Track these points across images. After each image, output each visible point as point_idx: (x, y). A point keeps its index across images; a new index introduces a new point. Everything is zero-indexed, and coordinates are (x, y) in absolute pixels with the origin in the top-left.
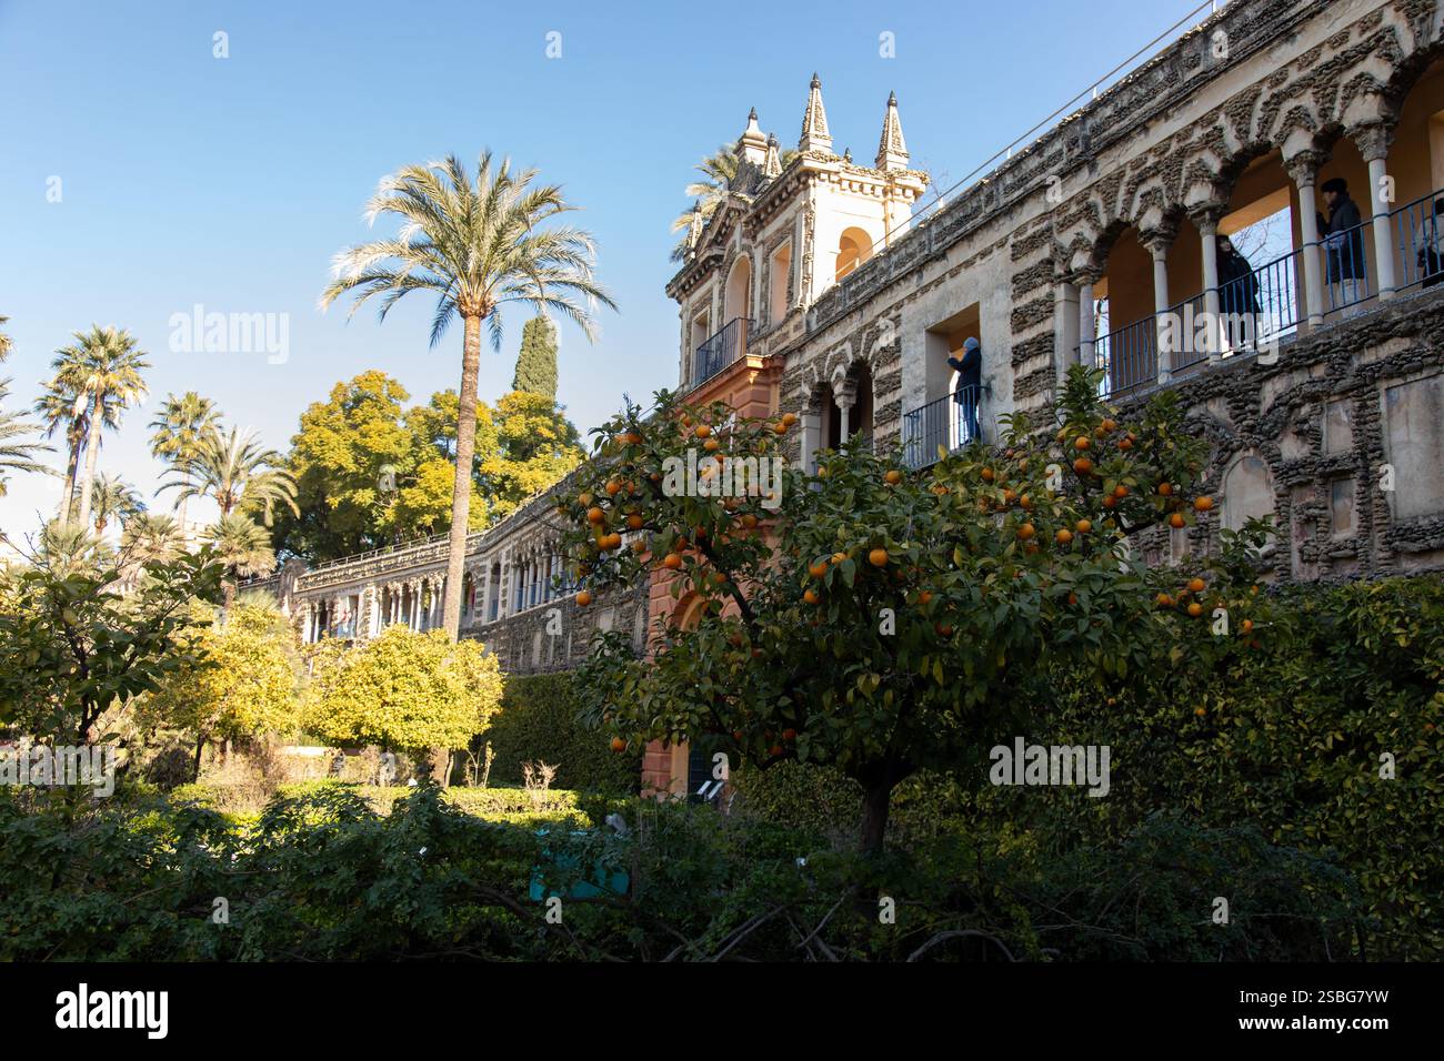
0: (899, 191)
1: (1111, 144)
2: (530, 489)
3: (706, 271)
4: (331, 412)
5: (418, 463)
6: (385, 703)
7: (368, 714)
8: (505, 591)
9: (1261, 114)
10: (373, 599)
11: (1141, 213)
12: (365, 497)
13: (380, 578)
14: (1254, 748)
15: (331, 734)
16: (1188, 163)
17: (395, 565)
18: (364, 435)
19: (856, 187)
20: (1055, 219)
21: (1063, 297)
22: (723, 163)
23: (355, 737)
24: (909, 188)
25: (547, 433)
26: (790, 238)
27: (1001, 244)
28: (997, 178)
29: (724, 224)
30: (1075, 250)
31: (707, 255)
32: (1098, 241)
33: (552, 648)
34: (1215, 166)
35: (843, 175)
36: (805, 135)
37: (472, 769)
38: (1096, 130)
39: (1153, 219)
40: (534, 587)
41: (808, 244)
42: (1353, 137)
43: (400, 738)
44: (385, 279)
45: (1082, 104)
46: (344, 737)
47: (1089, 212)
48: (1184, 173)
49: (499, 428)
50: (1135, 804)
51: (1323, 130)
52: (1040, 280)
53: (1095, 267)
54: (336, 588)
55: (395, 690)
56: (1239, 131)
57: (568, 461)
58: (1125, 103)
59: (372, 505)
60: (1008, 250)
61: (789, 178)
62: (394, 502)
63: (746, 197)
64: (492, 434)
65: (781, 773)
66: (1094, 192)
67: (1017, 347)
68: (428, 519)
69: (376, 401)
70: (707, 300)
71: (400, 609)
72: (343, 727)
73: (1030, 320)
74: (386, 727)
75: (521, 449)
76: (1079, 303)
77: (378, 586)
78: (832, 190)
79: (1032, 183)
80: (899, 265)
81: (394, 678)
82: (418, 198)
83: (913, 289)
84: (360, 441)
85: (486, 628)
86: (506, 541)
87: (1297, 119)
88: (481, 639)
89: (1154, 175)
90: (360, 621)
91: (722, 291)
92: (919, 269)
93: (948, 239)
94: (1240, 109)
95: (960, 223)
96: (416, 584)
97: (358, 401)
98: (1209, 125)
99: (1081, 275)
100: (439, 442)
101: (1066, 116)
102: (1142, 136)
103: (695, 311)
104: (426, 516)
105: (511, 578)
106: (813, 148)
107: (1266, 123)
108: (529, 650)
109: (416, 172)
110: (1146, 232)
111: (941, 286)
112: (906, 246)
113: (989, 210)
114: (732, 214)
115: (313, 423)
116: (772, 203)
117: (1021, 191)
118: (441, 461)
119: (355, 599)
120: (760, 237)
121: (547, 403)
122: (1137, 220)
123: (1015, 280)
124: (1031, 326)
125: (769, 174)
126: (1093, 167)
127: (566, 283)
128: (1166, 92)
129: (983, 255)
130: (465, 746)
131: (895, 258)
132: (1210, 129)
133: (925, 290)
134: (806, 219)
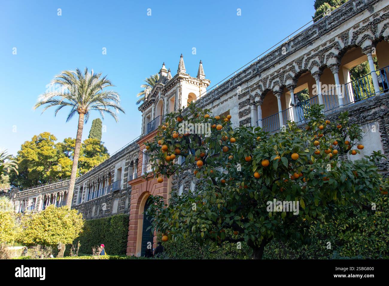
0: (203, 84)
1: (265, 70)
2: (93, 165)
3: (150, 103)
4: (32, 144)
5: (58, 159)
6: (46, 230)
7: (39, 234)
8: (84, 195)
9: (305, 63)
10: (41, 199)
11: (273, 87)
12: (41, 168)
13: (43, 193)
14: (322, 230)
15: (26, 242)
16: (286, 75)
17: (49, 188)
18: (42, 150)
19: (192, 82)
20: (250, 89)
21: (253, 108)
22: (151, 80)
23: (34, 243)
24: (206, 84)
25: (98, 150)
26: (175, 95)
27: (235, 95)
28: (234, 79)
29: (156, 91)
30: (256, 96)
31: (150, 99)
32: (262, 94)
33: (98, 211)
34: (293, 75)
35: (189, 79)
36: (179, 69)
37: (73, 250)
38: (260, 67)
39: (277, 88)
40: (93, 193)
41: (180, 96)
42: (330, 68)
43: (50, 242)
44: (55, 102)
45: (256, 60)
46: (30, 242)
47: (259, 87)
48: (285, 77)
49: (84, 148)
50: (286, 248)
51: (321, 66)
52: (246, 104)
53: (261, 101)
54: (29, 196)
55: (49, 226)
56: (299, 67)
57: (104, 158)
58: (268, 60)
59: (43, 171)
60: (237, 97)
61: (175, 79)
62: (50, 170)
63: (163, 84)
64: (82, 150)
65: (173, 245)
66: (260, 82)
67: (241, 121)
68: (61, 175)
69: (47, 141)
70: (150, 111)
71: (49, 202)
72: (30, 239)
73: (244, 114)
74: (45, 238)
75: (90, 154)
76: (257, 110)
77: (43, 195)
78: (186, 83)
79: (243, 80)
80: (206, 101)
81: (49, 222)
82: (67, 80)
83: (210, 107)
84: (40, 152)
85: (77, 206)
86: (85, 180)
87: (314, 63)
88: (76, 209)
89: (277, 78)
90: (36, 206)
91: (155, 109)
92: (212, 102)
93: (220, 94)
94: (299, 61)
95: (223, 90)
96: (55, 194)
97: (41, 141)
98: (291, 65)
99: (258, 103)
100: (65, 153)
101: (252, 63)
102: (273, 68)
103: (147, 114)
104: (60, 174)
105: (86, 191)
106: (181, 72)
107: (306, 65)
108: (91, 212)
109: (67, 72)
110: (275, 92)
111: (219, 106)
112: (208, 96)
113: (231, 87)
114: (158, 89)
115: (26, 147)
116: (170, 86)
117: (240, 82)
118: (66, 158)
119: (35, 199)
120: (166, 95)
121: (99, 141)
122: (272, 89)
123: (239, 104)
124: (244, 116)
125: (169, 78)
126: (260, 76)
127: (110, 105)
128: (279, 57)
129: (230, 98)
130: (71, 243)
131: (205, 99)
132: (291, 66)
133: (214, 107)
134: (180, 90)
